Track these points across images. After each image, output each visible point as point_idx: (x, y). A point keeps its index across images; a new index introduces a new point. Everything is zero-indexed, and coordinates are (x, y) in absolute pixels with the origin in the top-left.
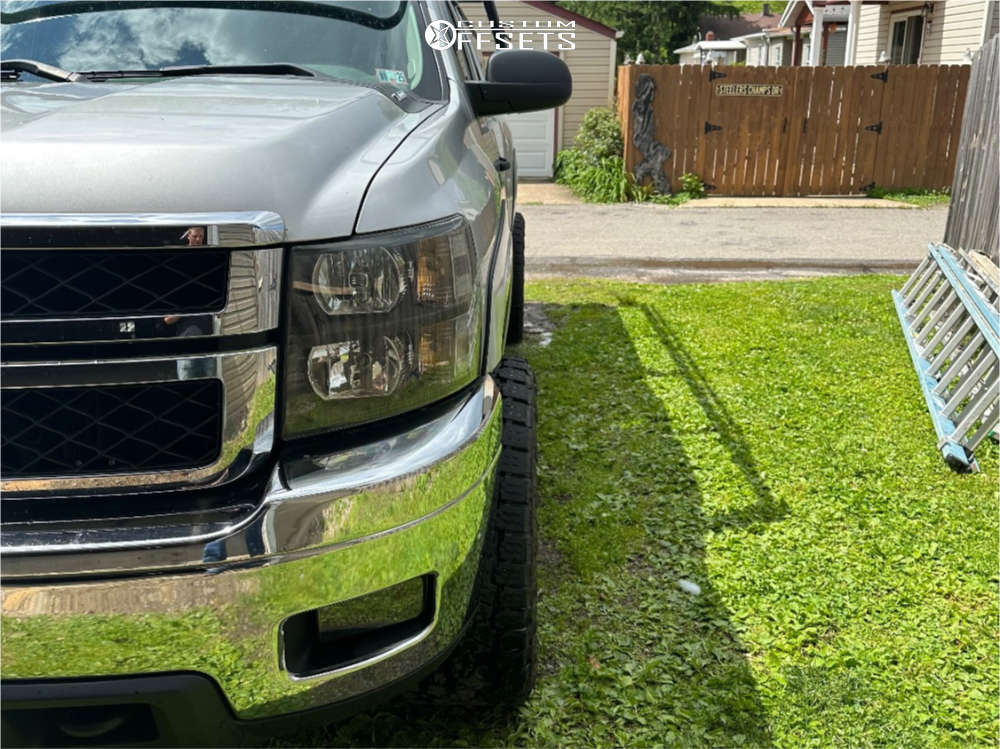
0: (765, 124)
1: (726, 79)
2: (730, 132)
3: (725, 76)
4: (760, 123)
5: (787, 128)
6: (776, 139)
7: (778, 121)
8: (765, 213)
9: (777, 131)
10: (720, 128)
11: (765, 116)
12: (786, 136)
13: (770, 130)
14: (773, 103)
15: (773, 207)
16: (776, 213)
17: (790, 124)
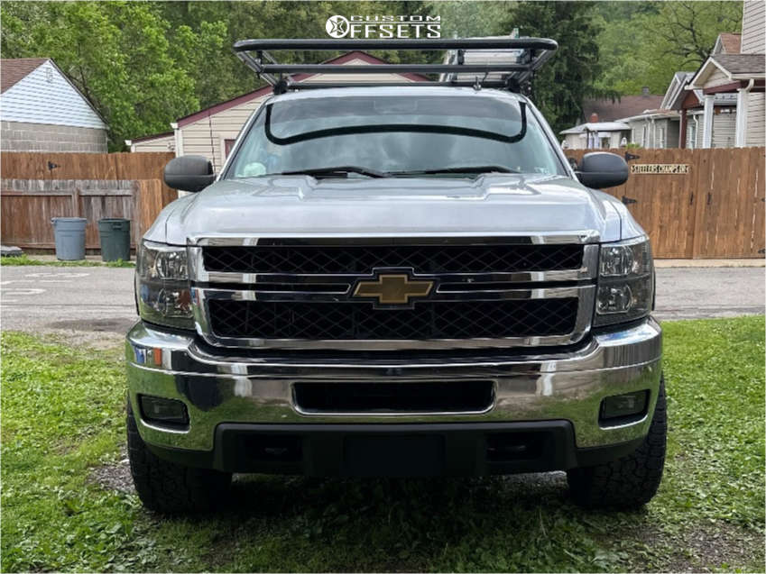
0: (675, 197)
1: (638, 160)
2: (644, 205)
3: (638, 157)
4: (670, 195)
5: (694, 200)
6: (684, 210)
7: (686, 194)
8: (680, 272)
9: (685, 203)
10: (635, 201)
11: (674, 189)
12: (692, 208)
13: (679, 201)
14: (681, 179)
15: (686, 267)
16: (688, 272)
17: (696, 197)
